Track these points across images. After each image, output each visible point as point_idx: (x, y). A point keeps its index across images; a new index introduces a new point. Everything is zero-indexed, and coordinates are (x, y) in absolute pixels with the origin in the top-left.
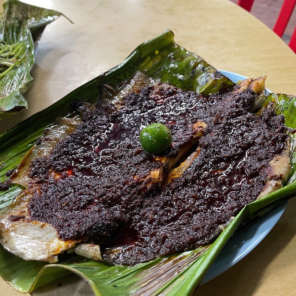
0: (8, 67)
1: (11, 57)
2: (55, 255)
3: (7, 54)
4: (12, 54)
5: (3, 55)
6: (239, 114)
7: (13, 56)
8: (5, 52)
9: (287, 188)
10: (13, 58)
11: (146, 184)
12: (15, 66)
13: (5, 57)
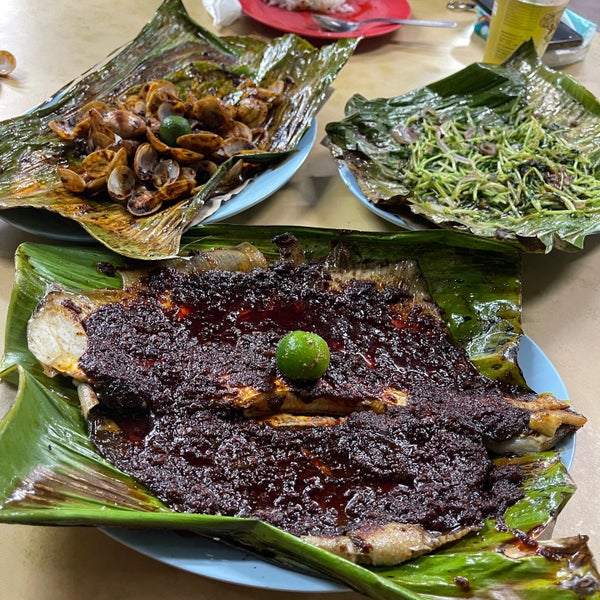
0: (566, 209)
1: (582, 196)
2: (55, 370)
3: (581, 190)
4: (588, 194)
5: (575, 188)
6: (465, 431)
7: (587, 197)
8: (580, 185)
9: (334, 559)
10: (584, 201)
11: (225, 394)
12: (575, 213)
13: (574, 192)
